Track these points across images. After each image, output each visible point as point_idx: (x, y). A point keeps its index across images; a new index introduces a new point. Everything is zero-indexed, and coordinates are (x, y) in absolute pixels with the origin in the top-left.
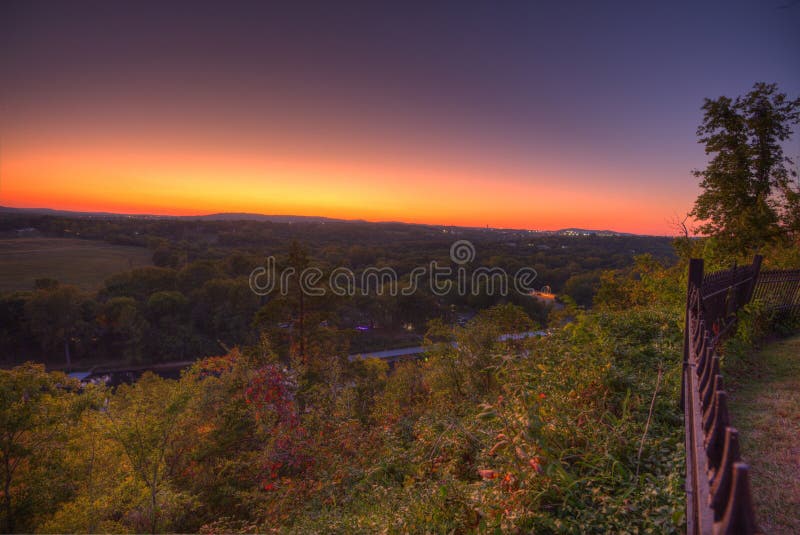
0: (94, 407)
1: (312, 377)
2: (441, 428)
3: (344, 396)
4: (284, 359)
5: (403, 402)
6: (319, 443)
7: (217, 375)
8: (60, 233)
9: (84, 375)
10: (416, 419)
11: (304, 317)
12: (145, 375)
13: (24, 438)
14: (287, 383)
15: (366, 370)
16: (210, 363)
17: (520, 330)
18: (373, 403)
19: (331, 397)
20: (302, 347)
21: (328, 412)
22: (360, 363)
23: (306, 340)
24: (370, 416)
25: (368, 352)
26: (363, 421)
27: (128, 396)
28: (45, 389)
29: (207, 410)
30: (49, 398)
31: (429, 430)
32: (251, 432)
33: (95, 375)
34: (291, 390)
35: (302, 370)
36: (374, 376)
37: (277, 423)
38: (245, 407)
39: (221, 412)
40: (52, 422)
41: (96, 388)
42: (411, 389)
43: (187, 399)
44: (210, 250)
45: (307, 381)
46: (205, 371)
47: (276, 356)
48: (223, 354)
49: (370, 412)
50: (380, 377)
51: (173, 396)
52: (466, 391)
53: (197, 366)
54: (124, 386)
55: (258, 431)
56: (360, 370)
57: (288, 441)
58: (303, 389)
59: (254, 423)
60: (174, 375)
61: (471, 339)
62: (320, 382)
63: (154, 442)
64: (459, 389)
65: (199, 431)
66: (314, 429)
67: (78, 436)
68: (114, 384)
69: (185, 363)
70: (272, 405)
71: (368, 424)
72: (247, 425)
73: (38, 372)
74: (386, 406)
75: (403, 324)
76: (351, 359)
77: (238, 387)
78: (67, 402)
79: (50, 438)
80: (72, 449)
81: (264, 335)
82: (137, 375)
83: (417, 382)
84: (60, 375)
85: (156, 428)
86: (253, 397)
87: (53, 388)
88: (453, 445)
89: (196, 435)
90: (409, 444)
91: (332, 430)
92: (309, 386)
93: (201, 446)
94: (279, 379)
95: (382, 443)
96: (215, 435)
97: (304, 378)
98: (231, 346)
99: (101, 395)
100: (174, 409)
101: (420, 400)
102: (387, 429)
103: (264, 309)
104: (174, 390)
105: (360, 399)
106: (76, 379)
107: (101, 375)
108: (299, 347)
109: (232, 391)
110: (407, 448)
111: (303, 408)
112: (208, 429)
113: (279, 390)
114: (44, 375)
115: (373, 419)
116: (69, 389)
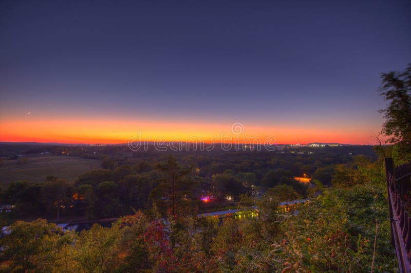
0: (68, 242)
1: (179, 227)
2: (250, 258)
3: (195, 237)
4: (164, 216)
5: (228, 242)
6: (182, 265)
7: (130, 225)
8: (60, 154)
9: (65, 225)
10: (236, 251)
11: (175, 194)
12: (94, 225)
13: (34, 259)
14: (165, 230)
15: (207, 222)
16: (127, 219)
17: (292, 200)
18: (211, 242)
19: (189, 238)
20: (173, 211)
21: (188, 247)
22: (204, 219)
23: (176, 206)
24: (211, 250)
25: (208, 212)
26: (207, 252)
27: (85, 237)
28: (46, 233)
29: (124, 244)
30: (47, 237)
31: (244, 258)
32: (147, 258)
33: (71, 225)
34: (168, 234)
35: (174, 223)
36: (212, 226)
37: (160, 253)
38: (143, 244)
39: (131, 246)
40: (48, 250)
41: (70, 233)
42: (233, 233)
43: (114, 238)
44: (129, 160)
45: (176, 229)
46: (124, 223)
47: (160, 215)
48: (133, 214)
49: (210, 248)
50: (215, 227)
51: (108, 237)
52: (263, 235)
53: (120, 221)
54: (84, 231)
55: (151, 257)
56: (204, 223)
57: (166, 263)
58: (174, 233)
59: (148, 253)
60: (108, 225)
61: (264, 205)
62: (183, 229)
63: (97, 263)
64: (259, 234)
65: (120, 257)
66: (180, 257)
67: (60, 258)
68: (79, 230)
69: (114, 219)
70: (158, 243)
71: (209, 254)
72: (145, 254)
73: (43, 223)
74: (219, 243)
75: (226, 197)
76: (199, 216)
77: (141, 232)
78: (56, 239)
79: (46, 259)
80: (56, 266)
81: (154, 204)
82: (91, 225)
83: (235, 230)
84: (53, 225)
85: (98, 255)
86: (148, 237)
87: (50, 231)
88: (258, 268)
89: (119, 259)
90: (232, 267)
91: (190, 257)
92: (177, 232)
93: (120, 265)
94: (161, 228)
95: (218, 266)
96: (128, 259)
97: (175, 227)
98: (137, 210)
99: (72, 236)
100: (108, 244)
101: (238, 241)
102: (220, 258)
103: (155, 189)
104: (108, 234)
105: (205, 239)
106: (61, 227)
107: (73, 225)
108: (172, 210)
109: (138, 235)
110: (232, 269)
111: (174, 244)
112: (124, 256)
113: (162, 234)
114: (46, 225)
115: (212, 251)
116: (57, 233)
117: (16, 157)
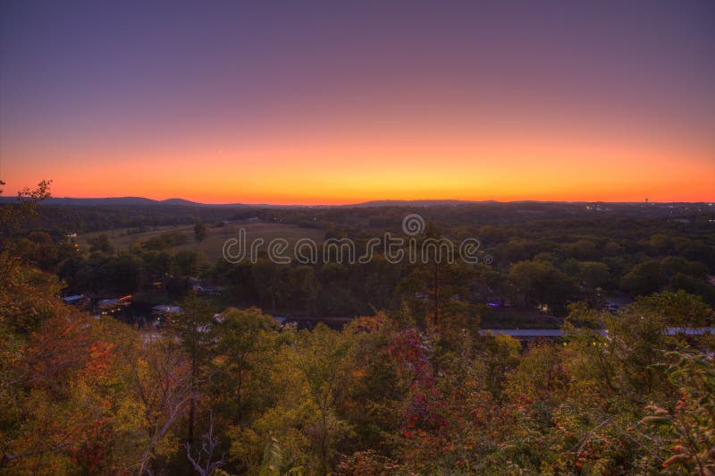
0: (288, 343)
1: (445, 345)
2: (586, 421)
3: (476, 368)
4: (422, 326)
5: (539, 385)
6: (452, 407)
7: (368, 332)
8: (271, 221)
9: (284, 319)
10: (555, 405)
11: (438, 290)
12: (319, 324)
13: (250, 358)
14: (422, 346)
15: (497, 345)
16: (364, 321)
18: (504, 379)
19: (463, 366)
20: (436, 318)
21: (460, 379)
22: (491, 338)
23: (440, 310)
24: (503, 392)
25: (500, 329)
26: (495, 395)
27: (310, 339)
28: (261, 326)
29: (360, 357)
30: (263, 332)
31: (571, 420)
32: (393, 384)
33: (290, 320)
34: (427, 354)
35: (437, 337)
36: (505, 354)
37: (414, 380)
38: (389, 362)
39: (370, 362)
40: (264, 349)
41: (290, 328)
42: (549, 372)
43: (347, 347)
44: (363, 231)
45: (441, 348)
46: (360, 327)
47: (414, 322)
48: (372, 315)
49: (501, 388)
50: (511, 355)
51: (338, 344)
52: (618, 386)
53: (355, 323)
54: (306, 331)
55: (400, 383)
56: (494, 347)
57: (424, 399)
58: (437, 354)
59: (395, 376)
60: (338, 327)
61: (625, 328)
62: (452, 350)
63: (325, 376)
64: (609, 383)
65: (354, 374)
66: (447, 392)
67: (278, 362)
68: (300, 327)
69: (345, 319)
70: (410, 364)
71: (499, 399)
72: (390, 377)
73: (256, 313)
74: (519, 384)
75: (536, 304)
76: (481, 333)
77: (382, 344)
78: (273, 337)
79: (262, 361)
80: (275, 370)
81: (405, 303)
82: (315, 324)
83: (556, 366)
84: (269, 317)
85: (326, 367)
86: (395, 353)
87: (266, 325)
88: (602, 443)
89: (352, 377)
90: (546, 429)
91: (463, 397)
92: (442, 353)
93: (355, 386)
94: (416, 343)
95: (515, 421)
96: (366, 380)
97: (439, 344)
98: (379, 309)
99: (293, 335)
100: (339, 353)
101: (560, 386)
102: (521, 409)
103: (405, 280)
104: (340, 340)
105: (491, 374)
106: (278, 321)
107: (293, 321)
108: (433, 316)
109: (379, 347)
110: (544, 433)
111: (436, 372)
112: (360, 374)
113: (417, 351)
114: (261, 316)
115: (506, 395)
116: (274, 328)
117: (221, 225)
